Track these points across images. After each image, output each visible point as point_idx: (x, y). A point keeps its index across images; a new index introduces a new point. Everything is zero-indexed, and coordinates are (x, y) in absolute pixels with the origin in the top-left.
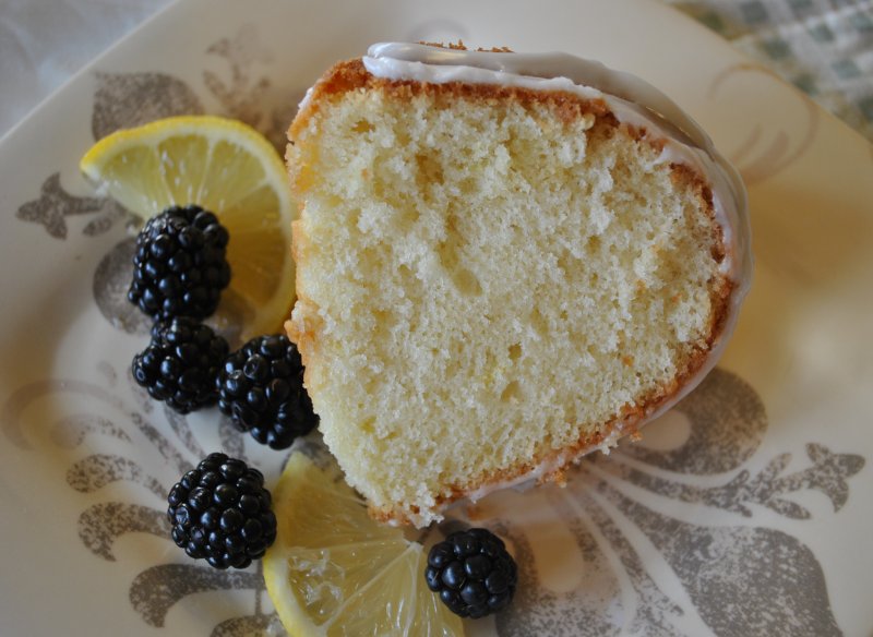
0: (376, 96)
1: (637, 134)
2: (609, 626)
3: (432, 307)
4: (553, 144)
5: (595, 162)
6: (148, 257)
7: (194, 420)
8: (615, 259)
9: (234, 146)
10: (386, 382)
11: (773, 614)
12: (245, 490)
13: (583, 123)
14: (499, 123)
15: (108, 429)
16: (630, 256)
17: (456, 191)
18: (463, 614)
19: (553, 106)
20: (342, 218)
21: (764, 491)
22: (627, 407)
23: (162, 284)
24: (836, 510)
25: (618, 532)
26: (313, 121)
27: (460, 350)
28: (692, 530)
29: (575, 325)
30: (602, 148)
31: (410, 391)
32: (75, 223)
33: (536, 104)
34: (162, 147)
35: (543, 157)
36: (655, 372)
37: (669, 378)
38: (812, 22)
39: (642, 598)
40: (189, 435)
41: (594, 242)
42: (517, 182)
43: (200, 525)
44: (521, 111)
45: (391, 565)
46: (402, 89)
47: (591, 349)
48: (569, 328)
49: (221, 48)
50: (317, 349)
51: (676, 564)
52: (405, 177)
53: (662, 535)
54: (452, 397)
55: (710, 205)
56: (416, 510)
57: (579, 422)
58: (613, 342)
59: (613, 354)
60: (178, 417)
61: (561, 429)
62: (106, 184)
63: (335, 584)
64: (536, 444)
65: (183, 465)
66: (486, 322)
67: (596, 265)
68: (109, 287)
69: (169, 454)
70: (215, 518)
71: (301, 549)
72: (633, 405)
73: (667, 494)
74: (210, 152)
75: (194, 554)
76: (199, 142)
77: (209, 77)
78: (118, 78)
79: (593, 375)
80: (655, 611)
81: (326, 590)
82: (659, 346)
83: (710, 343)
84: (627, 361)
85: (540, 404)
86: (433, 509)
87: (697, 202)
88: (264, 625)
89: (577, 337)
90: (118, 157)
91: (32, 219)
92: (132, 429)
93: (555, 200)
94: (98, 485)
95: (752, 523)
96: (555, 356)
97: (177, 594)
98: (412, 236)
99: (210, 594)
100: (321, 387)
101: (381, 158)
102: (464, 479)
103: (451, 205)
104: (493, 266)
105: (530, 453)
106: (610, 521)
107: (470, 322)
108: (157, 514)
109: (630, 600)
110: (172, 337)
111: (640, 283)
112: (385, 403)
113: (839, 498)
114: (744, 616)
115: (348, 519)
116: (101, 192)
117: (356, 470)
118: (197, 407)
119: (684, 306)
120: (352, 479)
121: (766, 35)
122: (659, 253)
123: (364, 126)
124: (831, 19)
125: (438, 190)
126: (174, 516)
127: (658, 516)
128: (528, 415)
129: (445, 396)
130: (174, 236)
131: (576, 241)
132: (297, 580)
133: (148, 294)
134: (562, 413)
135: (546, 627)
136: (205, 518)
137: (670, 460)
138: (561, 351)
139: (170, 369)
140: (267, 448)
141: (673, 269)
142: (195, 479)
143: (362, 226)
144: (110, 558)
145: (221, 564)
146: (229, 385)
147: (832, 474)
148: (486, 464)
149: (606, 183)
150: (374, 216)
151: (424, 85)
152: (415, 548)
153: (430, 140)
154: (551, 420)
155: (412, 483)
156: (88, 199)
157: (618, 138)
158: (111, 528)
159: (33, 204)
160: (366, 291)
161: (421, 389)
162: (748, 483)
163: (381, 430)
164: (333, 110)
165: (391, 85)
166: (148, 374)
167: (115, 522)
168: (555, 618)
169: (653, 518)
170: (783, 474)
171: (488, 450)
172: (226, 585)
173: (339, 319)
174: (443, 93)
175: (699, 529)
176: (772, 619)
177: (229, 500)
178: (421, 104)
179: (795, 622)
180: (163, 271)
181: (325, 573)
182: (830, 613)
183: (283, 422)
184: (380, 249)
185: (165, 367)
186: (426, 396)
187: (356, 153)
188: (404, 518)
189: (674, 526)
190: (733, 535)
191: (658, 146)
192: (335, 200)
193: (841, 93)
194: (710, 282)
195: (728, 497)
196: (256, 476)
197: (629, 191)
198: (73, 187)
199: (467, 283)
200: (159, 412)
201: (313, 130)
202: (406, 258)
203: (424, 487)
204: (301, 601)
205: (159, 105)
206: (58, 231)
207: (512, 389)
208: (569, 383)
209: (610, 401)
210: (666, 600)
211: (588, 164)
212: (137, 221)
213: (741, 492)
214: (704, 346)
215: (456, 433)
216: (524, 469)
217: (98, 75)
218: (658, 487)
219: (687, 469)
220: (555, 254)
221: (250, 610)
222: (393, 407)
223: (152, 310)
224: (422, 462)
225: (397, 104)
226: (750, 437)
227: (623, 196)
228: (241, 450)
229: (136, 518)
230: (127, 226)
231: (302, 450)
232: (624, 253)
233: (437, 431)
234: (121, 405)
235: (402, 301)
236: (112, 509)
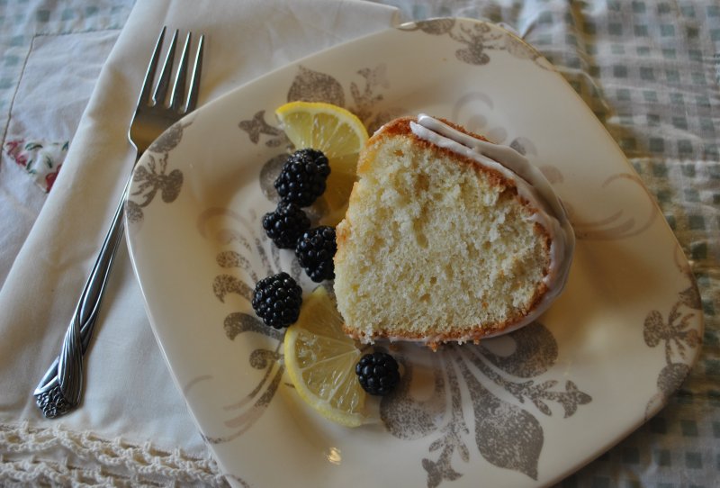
0: (409, 142)
1: (524, 202)
2: (433, 425)
3: (402, 246)
4: (483, 193)
5: (501, 208)
6: (288, 170)
7: (283, 253)
8: (494, 255)
9: (350, 128)
10: (370, 271)
11: (510, 452)
12: (291, 294)
13: (498, 189)
14: (462, 174)
15: (243, 242)
16: (502, 257)
17: (431, 198)
18: (366, 390)
19: (488, 176)
20: (375, 191)
21: (536, 394)
22: (477, 326)
23: (291, 184)
24: (565, 417)
25: (457, 384)
26: (377, 143)
27: (408, 270)
28: (493, 398)
29: (465, 279)
30: (506, 203)
31: (379, 280)
32: (264, 138)
33: (481, 172)
34: (316, 116)
35: (476, 197)
36: (496, 316)
37: (502, 321)
38: (687, 162)
39: (454, 419)
40: (278, 259)
41: (488, 245)
42: (460, 203)
43: (265, 302)
44: (473, 172)
45: (342, 355)
46: (422, 143)
47: (470, 293)
48: (463, 279)
49: (365, 73)
50: (344, 244)
51: (477, 410)
52: (409, 183)
53: (477, 394)
54: (398, 290)
55: (549, 248)
56: (364, 335)
57: (452, 325)
58: (480, 294)
59: (479, 299)
60: (276, 249)
61: (443, 324)
62: (284, 125)
63: (315, 353)
64: (429, 327)
65: (270, 272)
66: (425, 262)
67: (485, 255)
68: (268, 174)
69: (266, 264)
70: (273, 302)
71: (306, 331)
72: (480, 326)
73: (489, 376)
74: (337, 127)
75: (259, 314)
76: (335, 120)
77: (353, 86)
78: (310, 72)
79: (466, 305)
80: (457, 426)
81: (310, 354)
82: (502, 305)
83: (528, 312)
84: (485, 305)
85: (437, 309)
86: (371, 337)
87: (543, 244)
88: (277, 358)
89: (465, 285)
90: (294, 114)
91: (245, 130)
92: (254, 246)
93: (475, 219)
94: (230, 266)
95: (522, 406)
96: (451, 290)
97: (245, 329)
98: (404, 210)
99: (259, 334)
100: (340, 262)
101: (402, 170)
102: (390, 330)
103: (427, 202)
104: (436, 238)
105: (424, 330)
106: (456, 377)
107: (418, 259)
108: (250, 289)
109: (448, 418)
110: (285, 212)
111: (502, 271)
112: (366, 280)
113: (569, 412)
114: (496, 447)
115: (332, 326)
116: (281, 127)
117: (343, 305)
118: (286, 247)
119: (521, 290)
120: (340, 309)
121: (658, 161)
122: (516, 261)
123: (399, 153)
124: (699, 164)
125: (424, 194)
126: (256, 294)
127: (480, 384)
128: (430, 312)
129: (395, 288)
130: (304, 165)
131: (479, 241)
132: (299, 344)
133: (283, 186)
134: (445, 317)
135: (404, 412)
136: (268, 300)
137: (498, 361)
138: (455, 288)
139: (279, 225)
140: (310, 278)
141: (521, 271)
142: (270, 281)
143: (383, 198)
144: (222, 301)
145: (268, 323)
146: (302, 244)
147: (573, 400)
148: (402, 327)
149: (501, 219)
150: (390, 195)
151: (432, 144)
152: (357, 351)
153: (427, 170)
154: (440, 318)
155: (366, 321)
156: (274, 128)
157: (514, 201)
158: (228, 288)
159: (248, 122)
160: (375, 227)
161: (384, 281)
162: (530, 387)
163: (360, 292)
164: (388, 141)
165: (417, 139)
166: (269, 225)
167: (230, 286)
168: (409, 411)
169: (476, 385)
170: (549, 390)
171: (406, 320)
172: (268, 334)
173: (358, 235)
174: (440, 152)
175: (497, 399)
176: (508, 453)
177: (282, 296)
178: (428, 153)
179: (518, 459)
180: (293, 179)
181: (313, 346)
182: (537, 462)
183: (321, 270)
184: (388, 211)
185: (277, 224)
186: (386, 284)
187: (392, 164)
188: (357, 336)
189: (485, 392)
190: (510, 408)
191: (532, 211)
192: (375, 181)
193: (683, 207)
194: (539, 283)
195: (517, 390)
196: (299, 290)
197: (512, 227)
198: (269, 120)
199: (422, 240)
200: (268, 243)
201: (376, 147)
202: (398, 219)
203: (370, 325)
204: (297, 354)
205: (324, 92)
206: (255, 139)
207: (426, 297)
208: (454, 304)
209: (470, 320)
210: (464, 424)
211: (496, 207)
212: (292, 147)
213: (525, 390)
214: (524, 313)
215: (394, 307)
216: (419, 336)
217: (300, 67)
218: (486, 371)
219: (504, 369)
220: (467, 243)
221: (274, 349)
222: (369, 284)
223: (282, 194)
224: (374, 314)
225: (417, 149)
226: (543, 366)
227: (509, 229)
228: (299, 275)
229: (240, 288)
230: (288, 147)
231: (325, 286)
232: (500, 255)
233: (385, 303)
234: (253, 233)
235: (390, 238)
236: (231, 279)
